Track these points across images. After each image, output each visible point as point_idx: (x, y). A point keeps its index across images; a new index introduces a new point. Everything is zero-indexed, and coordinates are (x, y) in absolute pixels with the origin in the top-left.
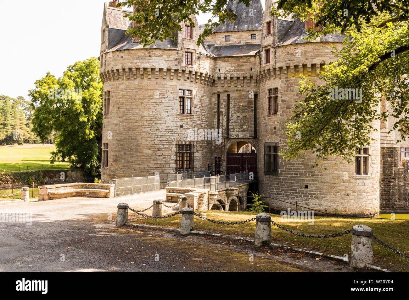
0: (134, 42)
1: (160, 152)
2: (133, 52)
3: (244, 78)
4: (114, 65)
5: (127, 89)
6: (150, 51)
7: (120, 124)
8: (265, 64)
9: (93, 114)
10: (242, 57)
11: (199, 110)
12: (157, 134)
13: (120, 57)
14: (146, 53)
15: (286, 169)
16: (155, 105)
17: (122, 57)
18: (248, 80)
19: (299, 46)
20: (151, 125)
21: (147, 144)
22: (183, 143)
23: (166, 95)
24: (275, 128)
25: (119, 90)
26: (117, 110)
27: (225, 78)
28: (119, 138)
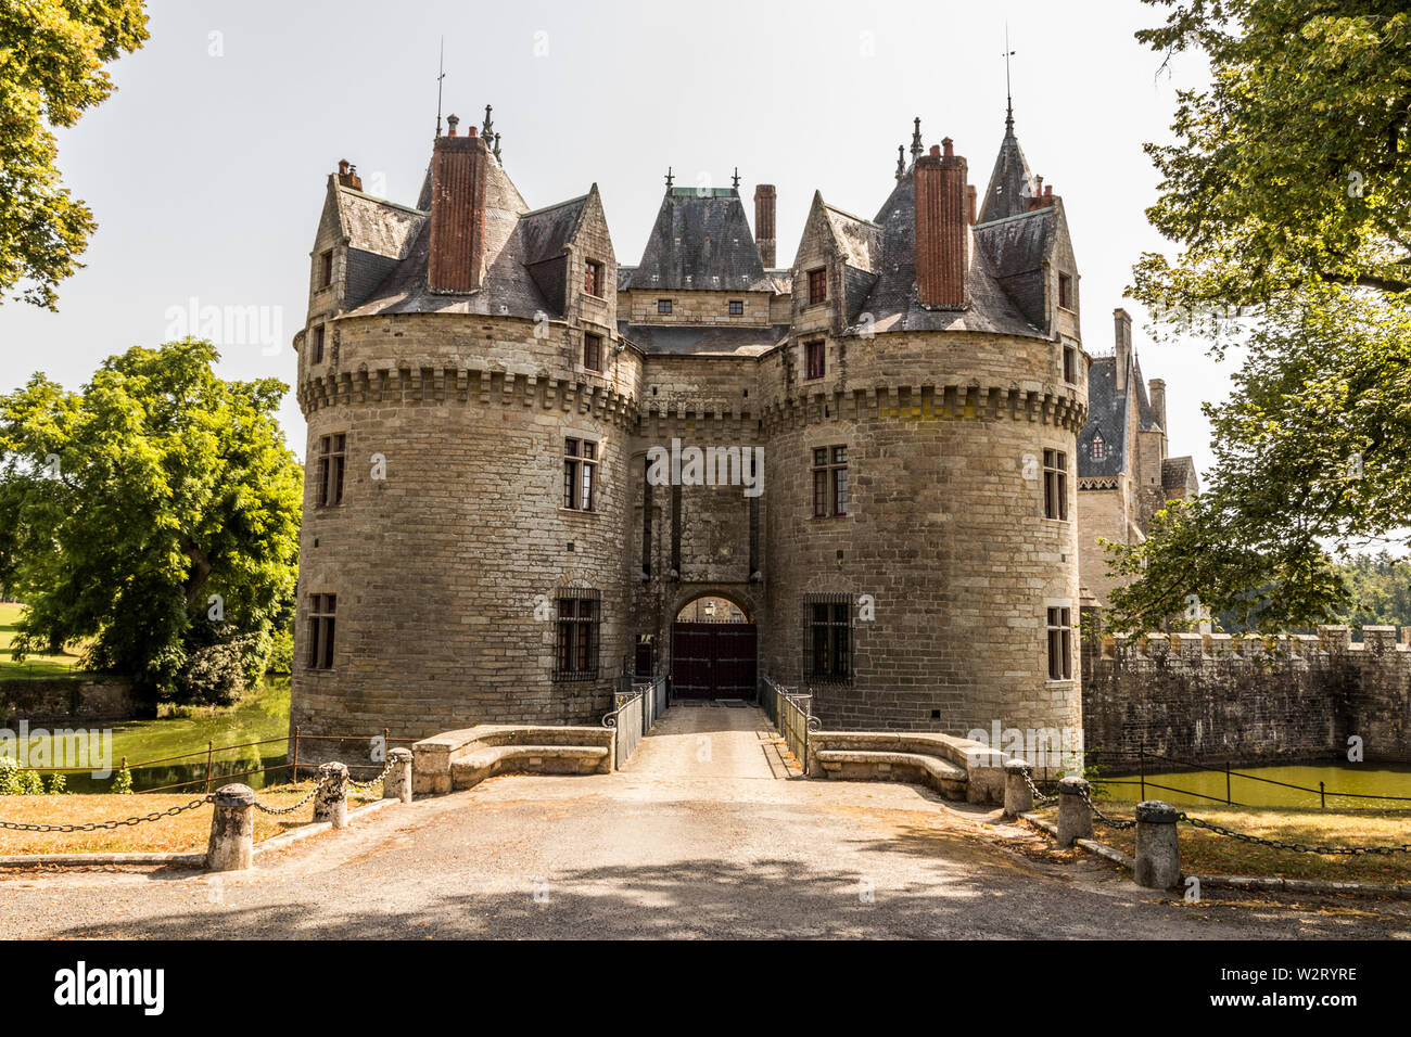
0: (436, 295)
1: (512, 621)
2: (437, 322)
3: (727, 415)
4: (370, 358)
5: (410, 432)
6: (490, 322)
7: (383, 537)
8: (805, 380)
9: (193, 507)
10: (720, 358)
11: (611, 501)
12: (503, 568)
13: (391, 334)
14: (480, 327)
15: (875, 666)
16: (500, 482)
17: (401, 334)
18: (735, 421)
19: (911, 337)
20: (485, 539)
21: (475, 599)
22: (573, 594)
23: (529, 452)
24: (840, 554)
25: (382, 433)
26: (373, 494)
27: (672, 414)
28: (378, 580)
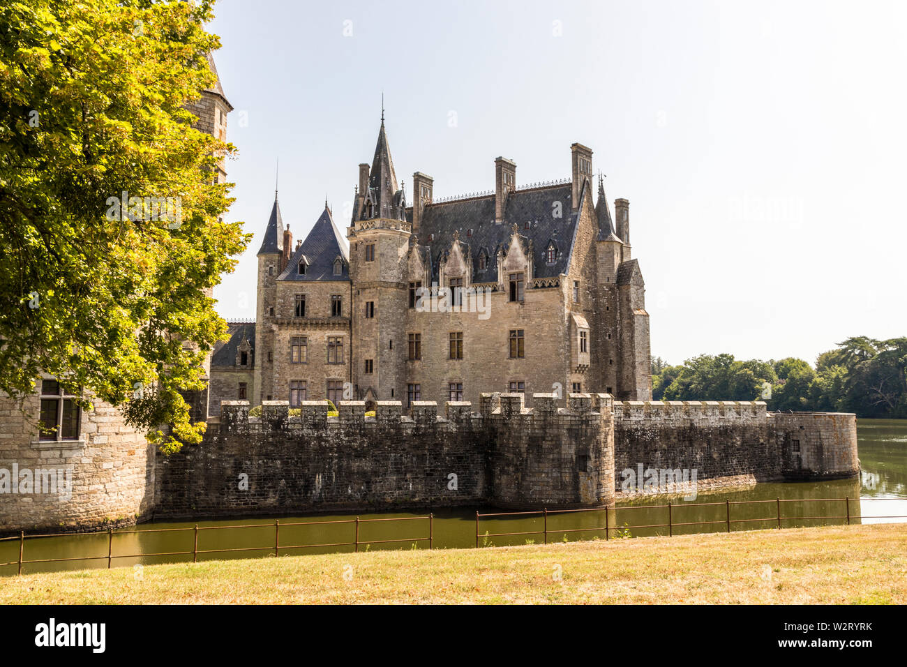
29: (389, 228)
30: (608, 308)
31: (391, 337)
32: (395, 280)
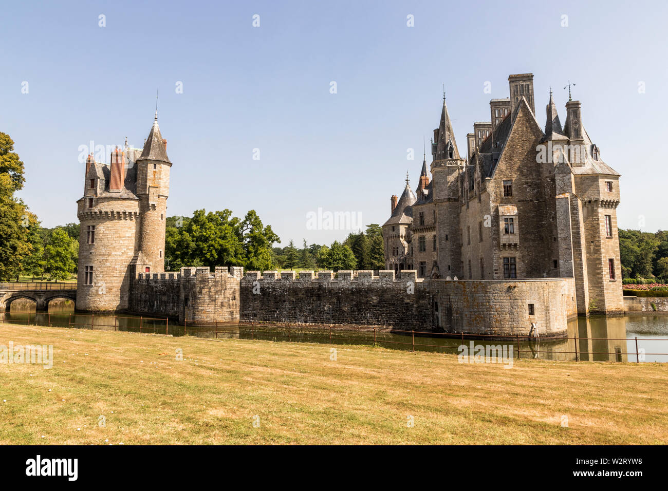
29: (440, 166)
30: (551, 195)
31: (447, 232)
32: (446, 197)
